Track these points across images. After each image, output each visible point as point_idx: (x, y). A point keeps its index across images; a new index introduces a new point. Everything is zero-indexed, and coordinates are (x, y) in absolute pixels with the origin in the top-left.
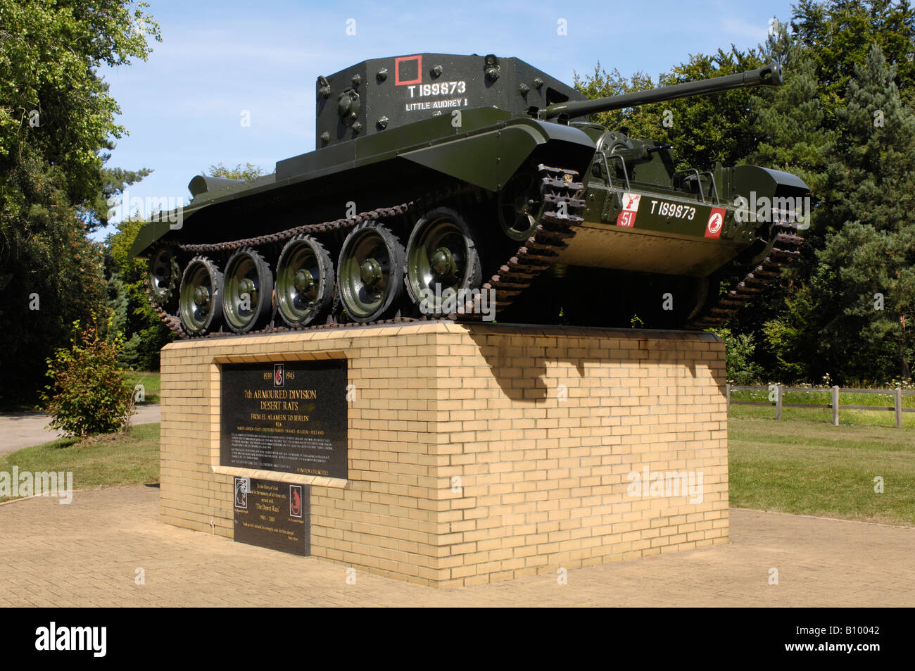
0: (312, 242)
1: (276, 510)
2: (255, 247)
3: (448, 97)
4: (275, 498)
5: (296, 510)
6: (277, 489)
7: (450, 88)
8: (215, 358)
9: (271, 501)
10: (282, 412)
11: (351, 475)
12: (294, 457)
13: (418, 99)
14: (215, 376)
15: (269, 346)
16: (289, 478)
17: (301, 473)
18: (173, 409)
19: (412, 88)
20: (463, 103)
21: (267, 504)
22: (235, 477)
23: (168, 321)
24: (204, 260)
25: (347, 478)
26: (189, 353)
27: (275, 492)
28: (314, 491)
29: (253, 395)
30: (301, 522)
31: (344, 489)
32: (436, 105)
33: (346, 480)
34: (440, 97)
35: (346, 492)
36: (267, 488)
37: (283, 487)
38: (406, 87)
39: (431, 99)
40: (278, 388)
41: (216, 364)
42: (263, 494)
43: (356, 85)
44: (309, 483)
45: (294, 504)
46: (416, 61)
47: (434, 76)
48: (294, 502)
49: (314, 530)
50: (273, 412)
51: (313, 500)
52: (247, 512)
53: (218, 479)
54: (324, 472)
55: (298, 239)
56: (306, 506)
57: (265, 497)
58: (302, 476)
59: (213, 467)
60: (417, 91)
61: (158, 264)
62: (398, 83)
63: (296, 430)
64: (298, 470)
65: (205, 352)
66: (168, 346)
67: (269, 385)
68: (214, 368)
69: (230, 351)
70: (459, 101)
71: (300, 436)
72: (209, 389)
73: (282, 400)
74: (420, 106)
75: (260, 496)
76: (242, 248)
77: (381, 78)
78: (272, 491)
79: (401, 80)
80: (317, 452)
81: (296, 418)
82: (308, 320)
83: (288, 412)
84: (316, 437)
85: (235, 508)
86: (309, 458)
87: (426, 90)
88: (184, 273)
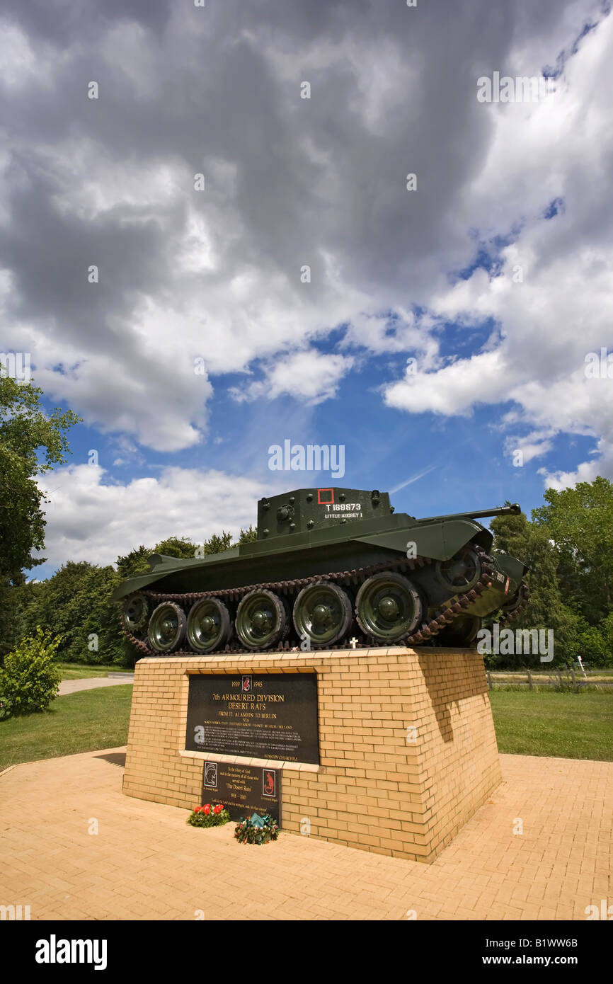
0: (270, 594)
1: (249, 790)
2: (218, 597)
3: (351, 512)
4: (246, 780)
5: (269, 791)
6: (249, 772)
7: (351, 507)
8: (187, 671)
9: (244, 782)
10: (250, 711)
11: (324, 761)
12: (261, 745)
13: (332, 512)
14: (186, 683)
15: (240, 664)
16: (258, 762)
17: (269, 759)
18: (144, 706)
19: (328, 506)
20: (359, 515)
21: (239, 785)
22: (205, 761)
23: (137, 643)
24: (173, 605)
25: (320, 764)
26: (162, 666)
27: (247, 774)
28: (285, 774)
29: (221, 698)
30: (275, 801)
31: (317, 773)
32: (343, 516)
33: (318, 766)
34: (346, 512)
35: (319, 776)
36: (238, 771)
37: (256, 770)
38: (325, 505)
39: (340, 512)
40: (246, 693)
41: (187, 675)
42: (233, 775)
43: (292, 502)
44: (281, 767)
45: (268, 785)
46: (330, 492)
47: (342, 500)
48: (267, 783)
49: (285, 807)
50: (241, 711)
51: (284, 782)
52: (217, 790)
53: (185, 761)
54: (293, 758)
55: (258, 592)
56: (278, 786)
57: (237, 779)
58: (270, 761)
59: (180, 751)
60: (331, 508)
61: (131, 605)
62: (319, 503)
63: (264, 724)
64: (266, 756)
65: (179, 666)
66: (142, 661)
67: (238, 691)
68: (186, 678)
69: (202, 666)
70: (357, 515)
71: (267, 729)
72: (180, 692)
73: (250, 702)
74: (334, 516)
75: (231, 777)
76: (206, 597)
77: (309, 500)
78: (245, 774)
79: (321, 501)
80: (285, 742)
81: (263, 716)
82: (267, 645)
83: (255, 711)
84: (285, 730)
85: (203, 786)
86: (276, 747)
87: (337, 507)
88: (154, 612)
